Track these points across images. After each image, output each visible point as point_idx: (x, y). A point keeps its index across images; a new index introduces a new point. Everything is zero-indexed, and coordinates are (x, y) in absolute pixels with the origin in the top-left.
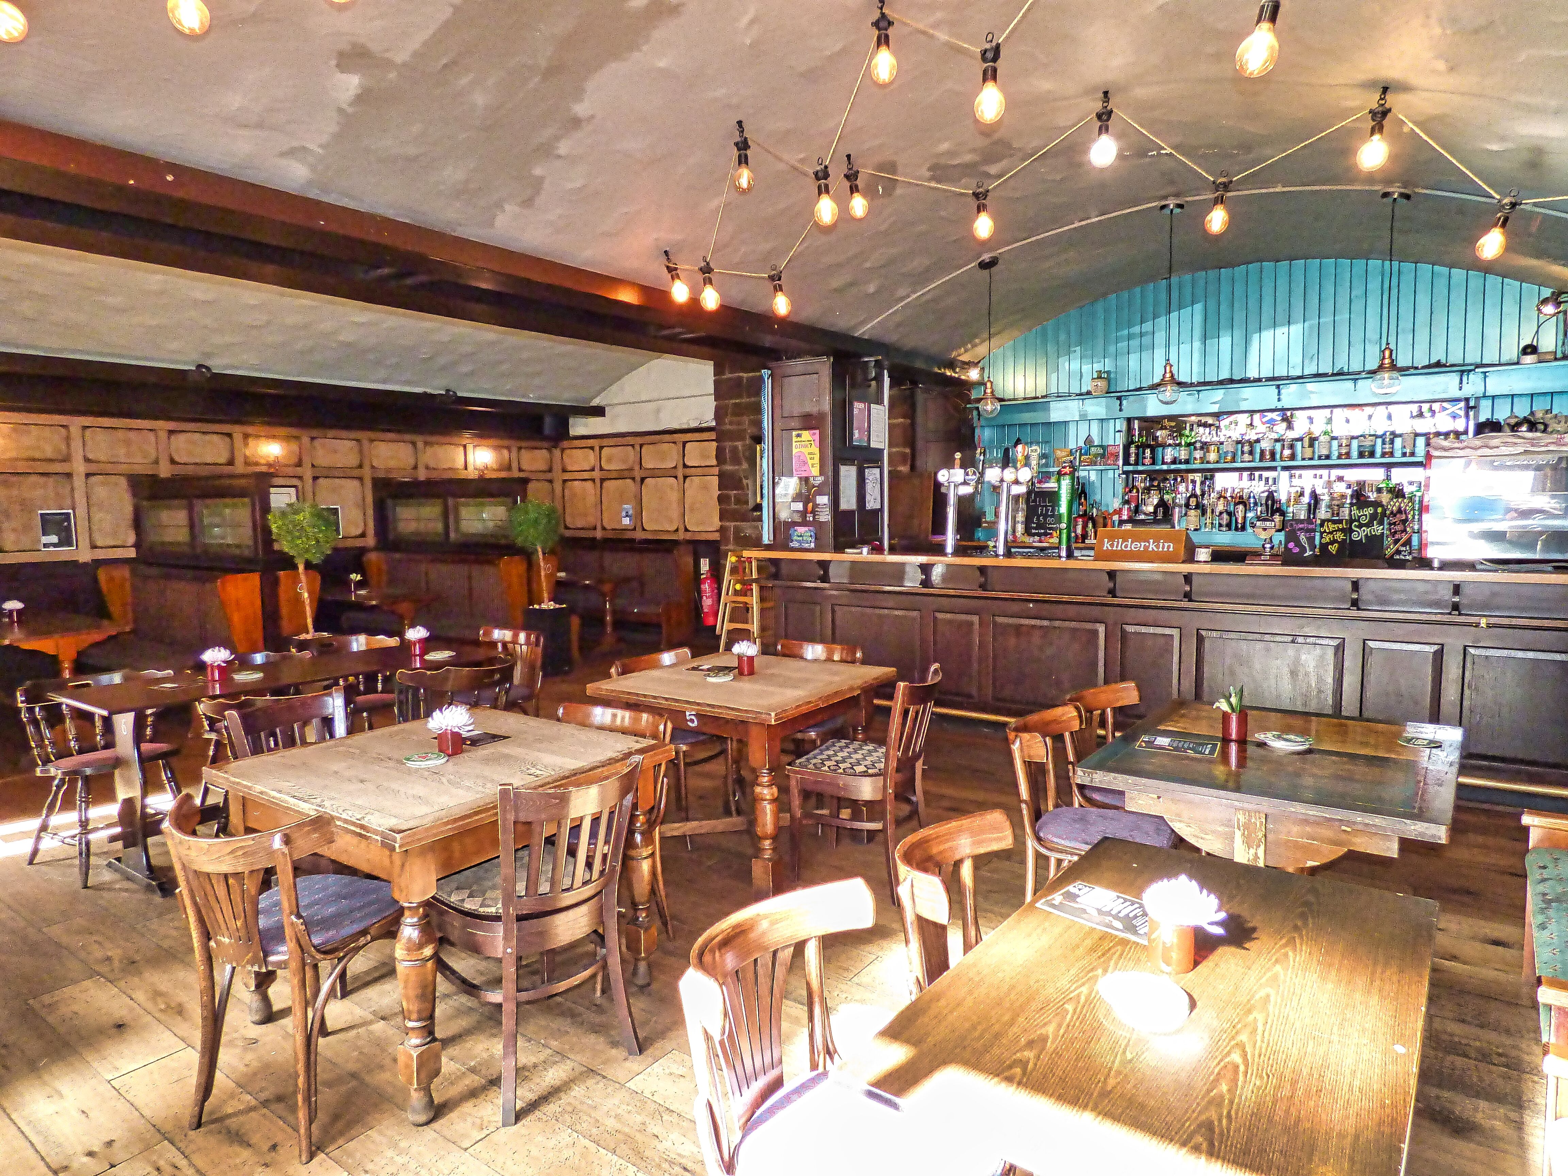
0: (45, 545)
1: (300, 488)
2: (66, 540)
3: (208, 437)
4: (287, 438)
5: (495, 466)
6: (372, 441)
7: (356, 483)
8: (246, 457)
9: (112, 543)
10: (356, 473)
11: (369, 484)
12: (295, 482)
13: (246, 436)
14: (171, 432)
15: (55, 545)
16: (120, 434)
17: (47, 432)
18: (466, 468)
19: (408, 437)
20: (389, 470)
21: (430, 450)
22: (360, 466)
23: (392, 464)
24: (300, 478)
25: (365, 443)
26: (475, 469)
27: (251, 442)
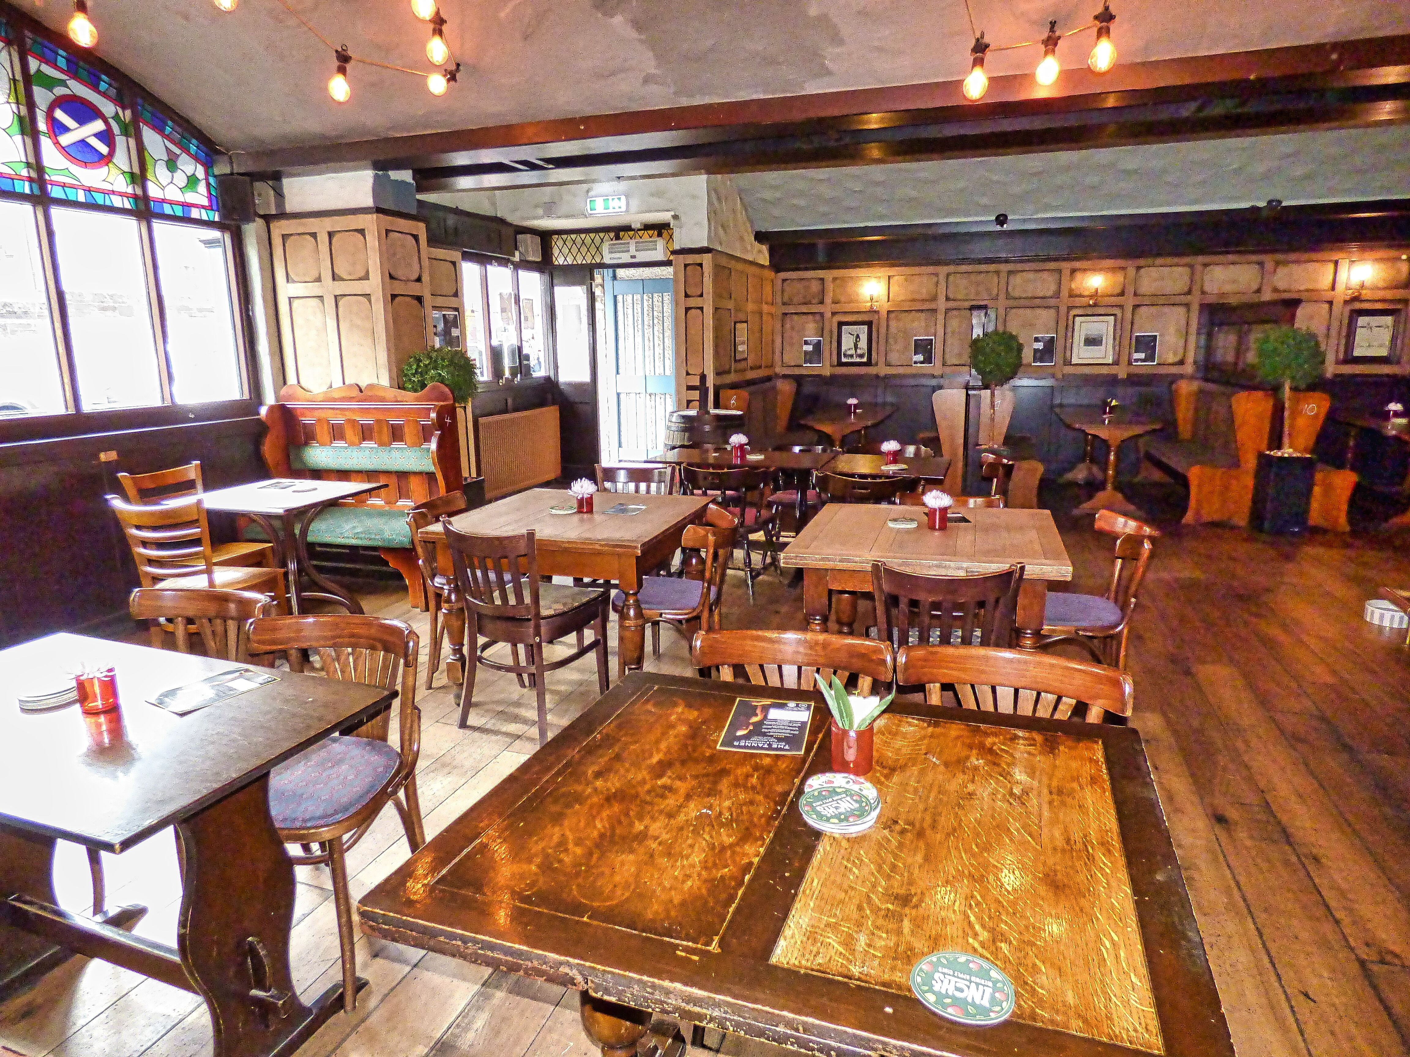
0: (915, 363)
1: (1119, 315)
2: (928, 360)
3: (1040, 274)
4: (1113, 270)
5: (1381, 284)
6: (1206, 265)
7: (1182, 310)
8: (1071, 290)
9: (957, 363)
10: (1184, 299)
11: (1195, 308)
12: (1117, 311)
13: (1073, 271)
14: (1010, 273)
15: (922, 363)
16: (973, 277)
17: (925, 279)
18: (1333, 288)
19: (1254, 258)
20: (1223, 295)
21: (1282, 271)
22: (1189, 292)
23: (1228, 288)
24: (1121, 307)
25: (1199, 268)
26: (1348, 288)
27: (1079, 275)
